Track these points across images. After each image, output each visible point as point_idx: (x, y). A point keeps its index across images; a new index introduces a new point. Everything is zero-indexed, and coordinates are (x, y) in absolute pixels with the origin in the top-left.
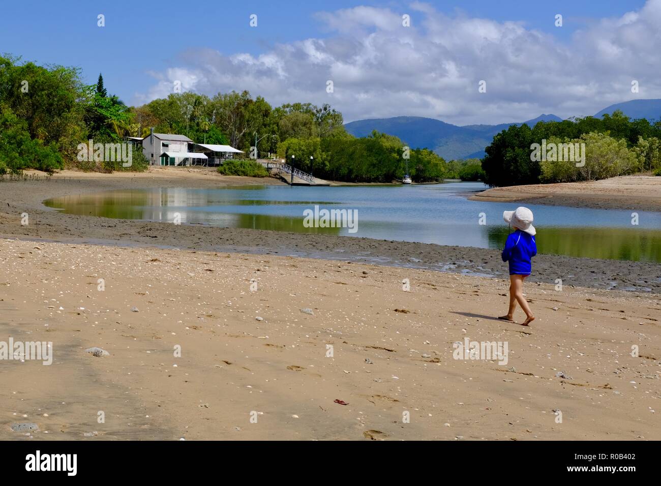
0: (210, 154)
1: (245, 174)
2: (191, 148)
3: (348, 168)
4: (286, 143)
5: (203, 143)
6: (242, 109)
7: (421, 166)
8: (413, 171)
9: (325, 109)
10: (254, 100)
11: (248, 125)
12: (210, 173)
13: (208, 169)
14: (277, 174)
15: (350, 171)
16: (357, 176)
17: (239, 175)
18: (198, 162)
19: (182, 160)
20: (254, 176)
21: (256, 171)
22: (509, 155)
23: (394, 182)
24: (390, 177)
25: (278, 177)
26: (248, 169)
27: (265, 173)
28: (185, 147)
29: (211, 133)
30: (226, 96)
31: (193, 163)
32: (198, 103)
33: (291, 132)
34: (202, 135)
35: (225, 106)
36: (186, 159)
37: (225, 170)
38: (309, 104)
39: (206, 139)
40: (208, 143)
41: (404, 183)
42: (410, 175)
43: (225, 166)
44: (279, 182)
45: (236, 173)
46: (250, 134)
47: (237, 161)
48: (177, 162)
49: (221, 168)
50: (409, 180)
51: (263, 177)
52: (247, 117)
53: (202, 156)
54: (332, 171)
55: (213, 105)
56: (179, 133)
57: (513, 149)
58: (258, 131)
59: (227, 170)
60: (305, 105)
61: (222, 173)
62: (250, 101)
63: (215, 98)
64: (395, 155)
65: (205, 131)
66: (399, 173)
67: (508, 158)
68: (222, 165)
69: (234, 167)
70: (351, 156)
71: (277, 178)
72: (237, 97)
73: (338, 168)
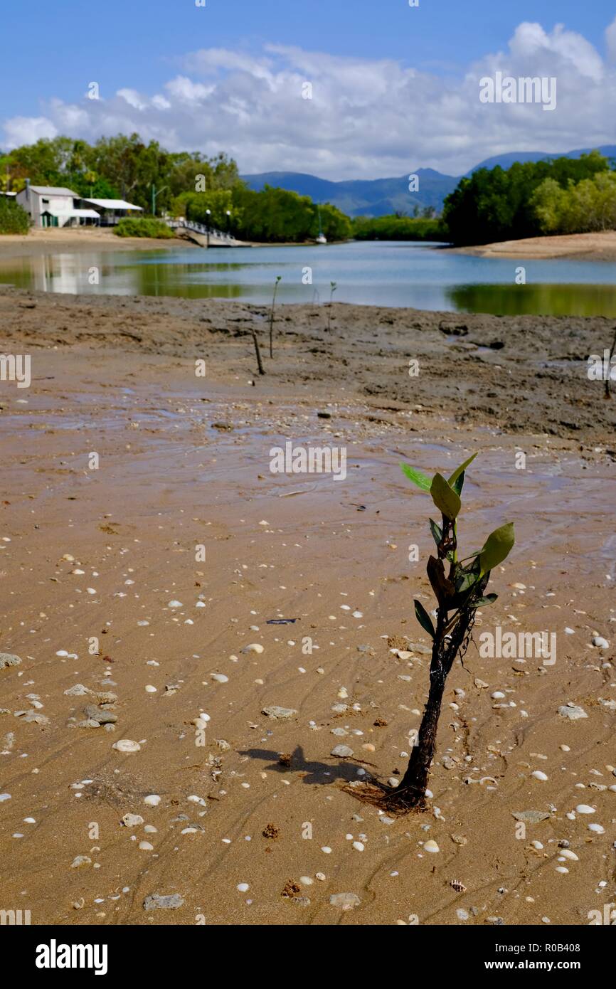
0: (102, 210)
1: (147, 235)
2: (77, 204)
3: (263, 226)
4: (181, 197)
5: (89, 197)
6: (132, 156)
7: (333, 223)
8: (326, 228)
9: (221, 157)
10: (147, 144)
11: (140, 175)
12: (105, 235)
13: (101, 230)
14: (184, 235)
15: (265, 229)
16: (272, 235)
17: (139, 236)
18: (89, 221)
19: (67, 219)
20: (159, 237)
21: (161, 232)
22: (483, 203)
23: (307, 242)
24: (304, 237)
25: (186, 238)
26: (150, 229)
27: (170, 233)
28: (70, 203)
29: (98, 186)
30: (111, 140)
31: (81, 223)
32: (78, 147)
33: (186, 184)
34: (87, 189)
35: (110, 152)
36: (73, 219)
37: (122, 231)
38: (198, 153)
39: (93, 193)
40: (95, 197)
41: (318, 243)
42: (323, 232)
43: (122, 226)
44: (190, 245)
45: (136, 234)
46: (143, 187)
47: (136, 220)
48: (61, 222)
49: (118, 229)
50: (323, 239)
51: (168, 238)
52: (138, 166)
53: (92, 214)
54: (245, 230)
55: (96, 152)
56: (59, 185)
57: (489, 196)
58: (153, 182)
59: (125, 230)
60: (193, 154)
61: (119, 234)
62: (141, 146)
63: (98, 142)
64: (309, 210)
65: (90, 183)
66: (313, 232)
67: (482, 207)
68: (117, 225)
69: (134, 227)
70: (265, 210)
71: (184, 239)
72: (124, 140)
73: (252, 226)
